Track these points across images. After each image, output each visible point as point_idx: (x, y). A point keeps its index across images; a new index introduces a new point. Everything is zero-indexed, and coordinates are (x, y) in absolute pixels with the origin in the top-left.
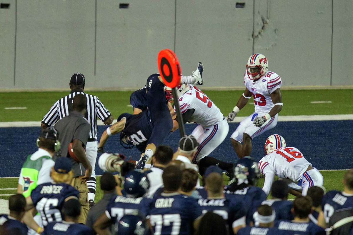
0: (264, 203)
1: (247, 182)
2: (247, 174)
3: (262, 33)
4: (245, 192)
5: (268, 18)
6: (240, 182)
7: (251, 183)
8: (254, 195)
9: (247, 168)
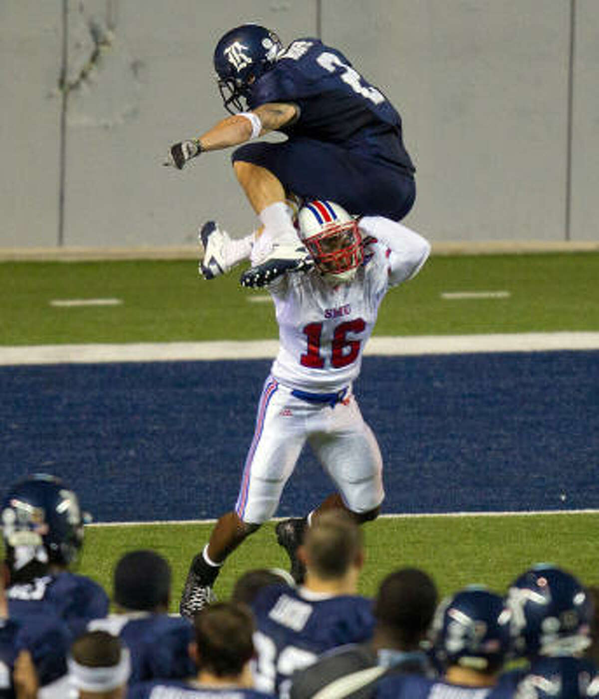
0: (95, 625)
1: (43, 557)
2: (43, 528)
3: (92, 75)
4: (38, 594)
5: (111, 27)
6: (23, 557)
7: (57, 558)
8: (70, 600)
9: (40, 511)
